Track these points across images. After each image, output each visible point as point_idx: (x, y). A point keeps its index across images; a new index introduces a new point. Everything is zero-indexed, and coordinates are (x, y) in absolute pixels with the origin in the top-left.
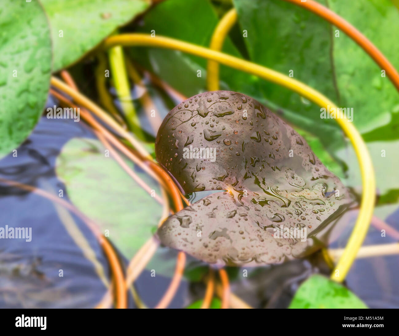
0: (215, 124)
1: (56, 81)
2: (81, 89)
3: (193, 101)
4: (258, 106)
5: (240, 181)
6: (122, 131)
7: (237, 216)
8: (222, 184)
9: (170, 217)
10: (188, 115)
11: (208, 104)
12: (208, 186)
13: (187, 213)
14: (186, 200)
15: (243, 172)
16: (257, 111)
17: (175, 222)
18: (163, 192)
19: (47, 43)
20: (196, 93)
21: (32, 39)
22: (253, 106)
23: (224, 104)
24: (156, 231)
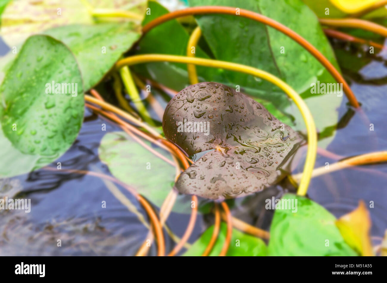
0: (200, 106)
1: (88, 97)
2: (106, 99)
3: (183, 93)
4: (227, 88)
5: (224, 141)
6: (139, 122)
7: (226, 165)
8: (212, 145)
9: (182, 174)
10: (181, 103)
11: (193, 94)
12: (203, 148)
13: (192, 169)
14: (190, 160)
15: (225, 134)
16: (227, 92)
17: (186, 176)
18: (174, 158)
19: (77, 73)
20: (184, 88)
21: (67, 73)
22: (224, 89)
23: (204, 92)
24: (174, 185)
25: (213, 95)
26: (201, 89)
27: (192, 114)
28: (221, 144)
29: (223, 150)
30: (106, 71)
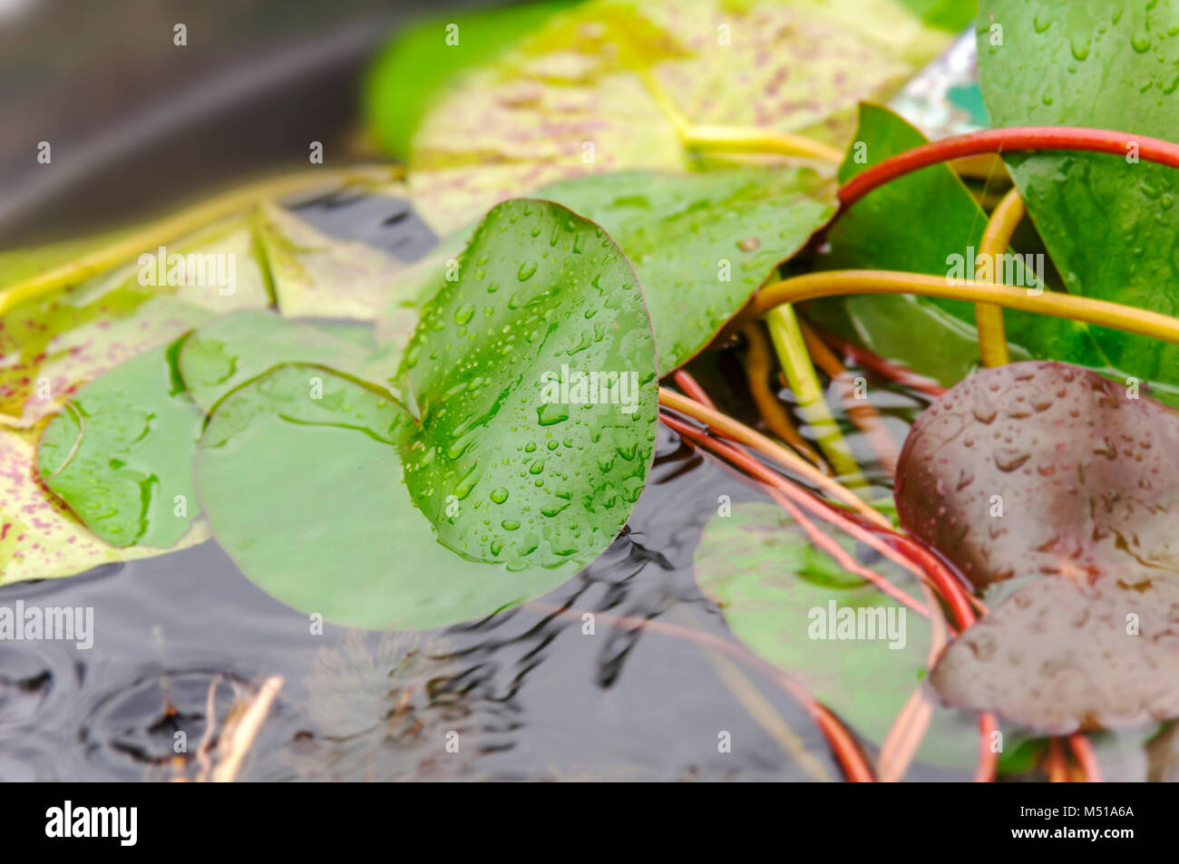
0: (1013, 434)
1: (667, 394)
3: (961, 394)
4: (1098, 383)
5: (1086, 544)
6: (819, 477)
7: (1091, 623)
8: (1049, 559)
9: (950, 644)
10: (955, 425)
11: (993, 396)
12: (1021, 565)
13: (983, 629)
14: (977, 602)
15: (1089, 526)
16: (1098, 395)
17: (962, 652)
18: (927, 591)
19: (638, 319)
20: (963, 376)
21: (607, 317)
22: (1089, 385)
23: (1026, 390)
24: (925, 677)
25: (1057, 403)
26: (1020, 383)
27: (988, 460)
28: (1076, 555)
29: (1082, 576)
30: (726, 316)
